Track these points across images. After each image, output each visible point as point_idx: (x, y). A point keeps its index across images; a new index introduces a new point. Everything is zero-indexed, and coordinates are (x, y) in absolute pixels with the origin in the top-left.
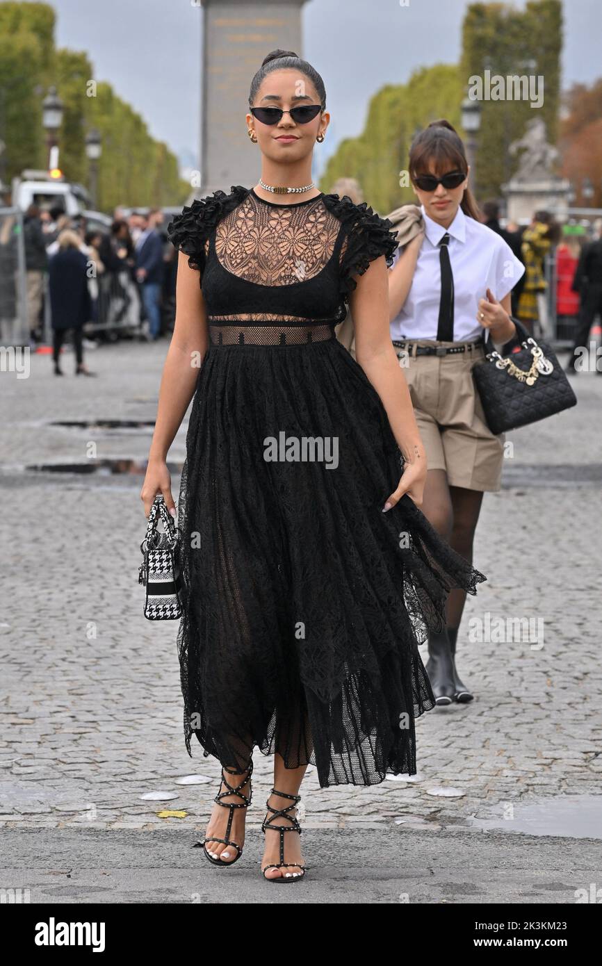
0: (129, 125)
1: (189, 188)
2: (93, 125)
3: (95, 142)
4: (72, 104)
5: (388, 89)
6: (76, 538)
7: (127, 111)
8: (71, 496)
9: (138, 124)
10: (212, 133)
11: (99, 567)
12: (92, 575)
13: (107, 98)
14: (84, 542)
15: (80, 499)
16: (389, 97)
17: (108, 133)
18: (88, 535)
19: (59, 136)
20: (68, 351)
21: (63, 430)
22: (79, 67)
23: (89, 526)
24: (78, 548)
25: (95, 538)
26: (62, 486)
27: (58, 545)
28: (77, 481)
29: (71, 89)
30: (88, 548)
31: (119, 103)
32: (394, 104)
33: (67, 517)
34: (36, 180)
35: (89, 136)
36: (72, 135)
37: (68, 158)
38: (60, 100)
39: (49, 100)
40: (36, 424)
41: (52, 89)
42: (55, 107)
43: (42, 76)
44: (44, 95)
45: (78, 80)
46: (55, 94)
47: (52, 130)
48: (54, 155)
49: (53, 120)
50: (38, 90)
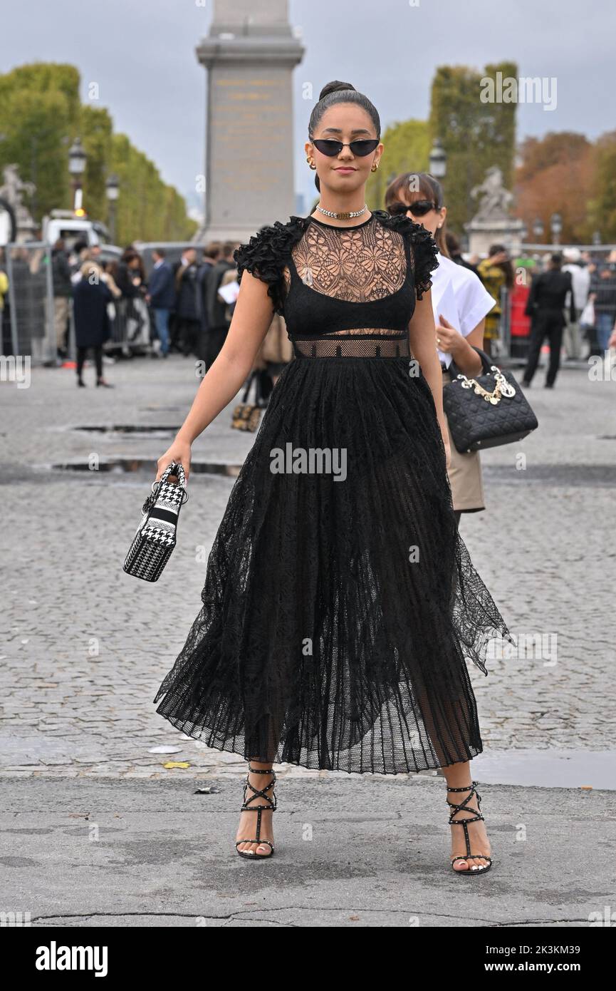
0: (143, 170)
1: (195, 224)
2: (112, 171)
3: (114, 185)
4: (94, 153)
6: (95, 527)
7: (142, 159)
8: (92, 491)
9: (151, 170)
11: (115, 552)
12: (109, 559)
13: (125, 148)
14: (102, 530)
15: (99, 494)
17: (125, 178)
18: (105, 525)
19: (83, 180)
21: (85, 434)
22: (100, 120)
23: (106, 517)
24: (97, 536)
25: (112, 527)
26: (84, 482)
27: (79, 534)
28: (97, 478)
29: (93, 140)
30: (105, 536)
31: (135, 151)
33: (87, 508)
34: (63, 218)
35: (109, 181)
36: (94, 179)
37: (91, 200)
38: (83, 149)
39: (74, 149)
40: (62, 429)
41: (76, 139)
42: (79, 155)
43: (69, 128)
44: (70, 145)
45: (100, 132)
46: (79, 144)
47: (76, 175)
48: (79, 195)
49: (77, 166)
50: (65, 141)
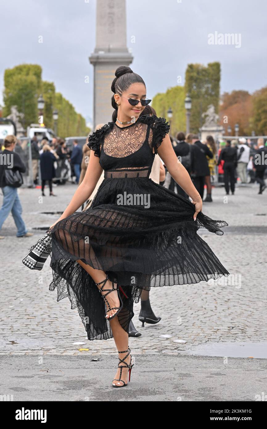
0: (68, 108)
1: (89, 130)
2: (56, 107)
3: (56, 114)
4: (48, 100)
5: (159, 95)
7: (68, 103)
9: (71, 107)
10: (97, 111)
13: (60, 98)
16: (160, 97)
17: (61, 111)
19: (43, 112)
20: (47, 188)
21: (45, 215)
22: (51, 87)
29: (48, 96)
31: (65, 100)
32: (161, 100)
34: (36, 127)
35: (54, 112)
36: (48, 111)
37: (47, 120)
38: (44, 99)
39: (40, 99)
40: (36, 213)
41: (41, 95)
42: (42, 102)
43: (37, 91)
44: (38, 97)
45: (50, 91)
46: (42, 97)
47: (41, 110)
48: (42, 118)
49: (41, 106)
50: (36, 96)
